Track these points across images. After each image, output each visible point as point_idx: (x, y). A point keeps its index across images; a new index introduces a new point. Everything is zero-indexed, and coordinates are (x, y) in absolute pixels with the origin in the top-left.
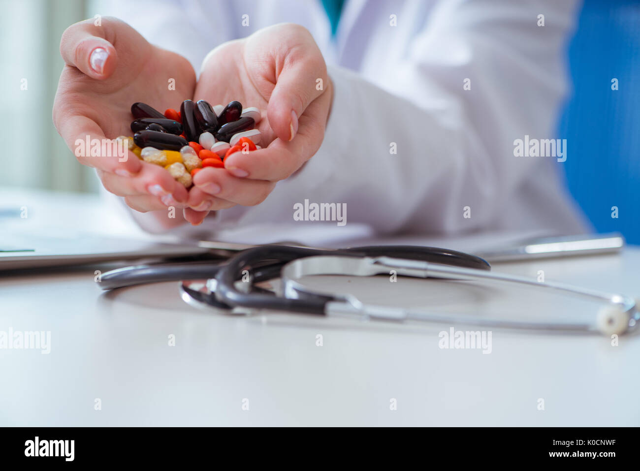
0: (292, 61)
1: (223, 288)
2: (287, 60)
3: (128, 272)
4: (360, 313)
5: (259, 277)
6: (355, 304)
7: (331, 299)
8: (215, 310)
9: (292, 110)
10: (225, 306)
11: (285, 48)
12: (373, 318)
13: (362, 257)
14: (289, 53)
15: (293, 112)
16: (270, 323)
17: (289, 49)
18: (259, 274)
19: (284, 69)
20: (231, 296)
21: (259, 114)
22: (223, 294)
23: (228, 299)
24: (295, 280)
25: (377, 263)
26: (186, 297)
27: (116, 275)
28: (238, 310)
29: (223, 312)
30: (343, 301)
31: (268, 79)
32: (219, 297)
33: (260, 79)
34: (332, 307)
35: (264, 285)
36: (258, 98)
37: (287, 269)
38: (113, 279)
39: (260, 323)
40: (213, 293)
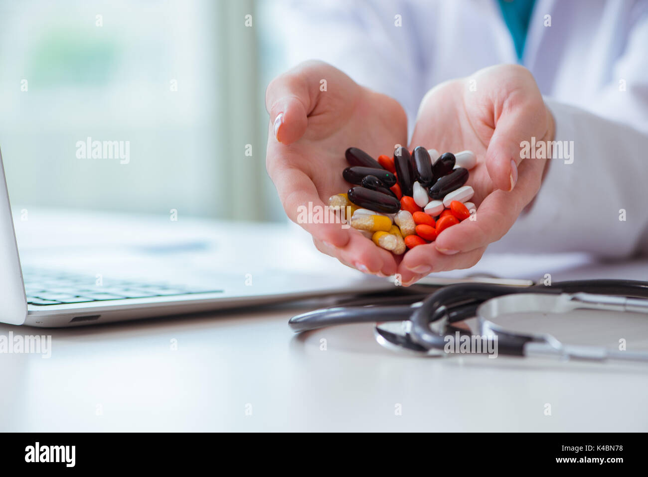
0: (511, 105)
1: (418, 329)
2: (506, 105)
3: (321, 315)
4: (559, 353)
5: (454, 317)
6: (555, 344)
7: (529, 339)
8: (411, 352)
9: (512, 159)
10: (420, 348)
11: (504, 91)
12: (573, 357)
13: (559, 294)
14: (507, 97)
15: (513, 162)
16: (467, 365)
17: (508, 93)
18: (454, 314)
19: (502, 113)
20: (427, 338)
21: (475, 158)
22: (419, 335)
23: (423, 340)
24: (491, 320)
25: (574, 299)
26: (381, 340)
27: (309, 317)
28: (433, 352)
29: (419, 354)
30: (542, 340)
31: (486, 124)
32: (414, 338)
33: (479, 123)
34: (530, 347)
35: (459, 324)
36: (476, 142)
37: (483, 308)
38: (306, 322)
39: (456, 365)
40: (408, 335)
